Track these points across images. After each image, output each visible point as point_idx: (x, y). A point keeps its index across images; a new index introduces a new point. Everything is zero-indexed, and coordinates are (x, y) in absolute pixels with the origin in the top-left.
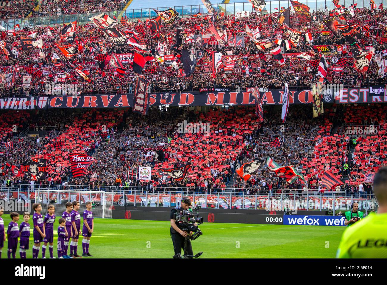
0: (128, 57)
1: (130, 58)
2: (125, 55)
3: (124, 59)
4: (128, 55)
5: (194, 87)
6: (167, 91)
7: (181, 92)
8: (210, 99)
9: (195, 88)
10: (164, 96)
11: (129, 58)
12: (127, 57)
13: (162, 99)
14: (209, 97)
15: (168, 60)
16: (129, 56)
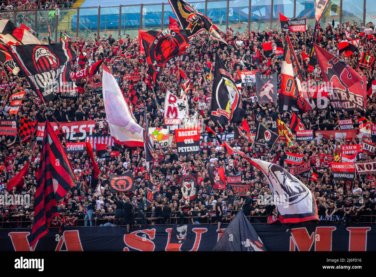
0: (84, 132)
1: (91, 134)
2: (76, 127)
3: (74, 136)
4: (85, 126)
5: (253, 212)
6: (183, 220)
7: (219, 224)
8: (295, 243)
9: (255, 214)
10: (175, 233)
11: (88, 134)
12: (81, 130)
13: (171, 242)
14: (292, 238)
15: (186, 141)
16: (87, 130)
